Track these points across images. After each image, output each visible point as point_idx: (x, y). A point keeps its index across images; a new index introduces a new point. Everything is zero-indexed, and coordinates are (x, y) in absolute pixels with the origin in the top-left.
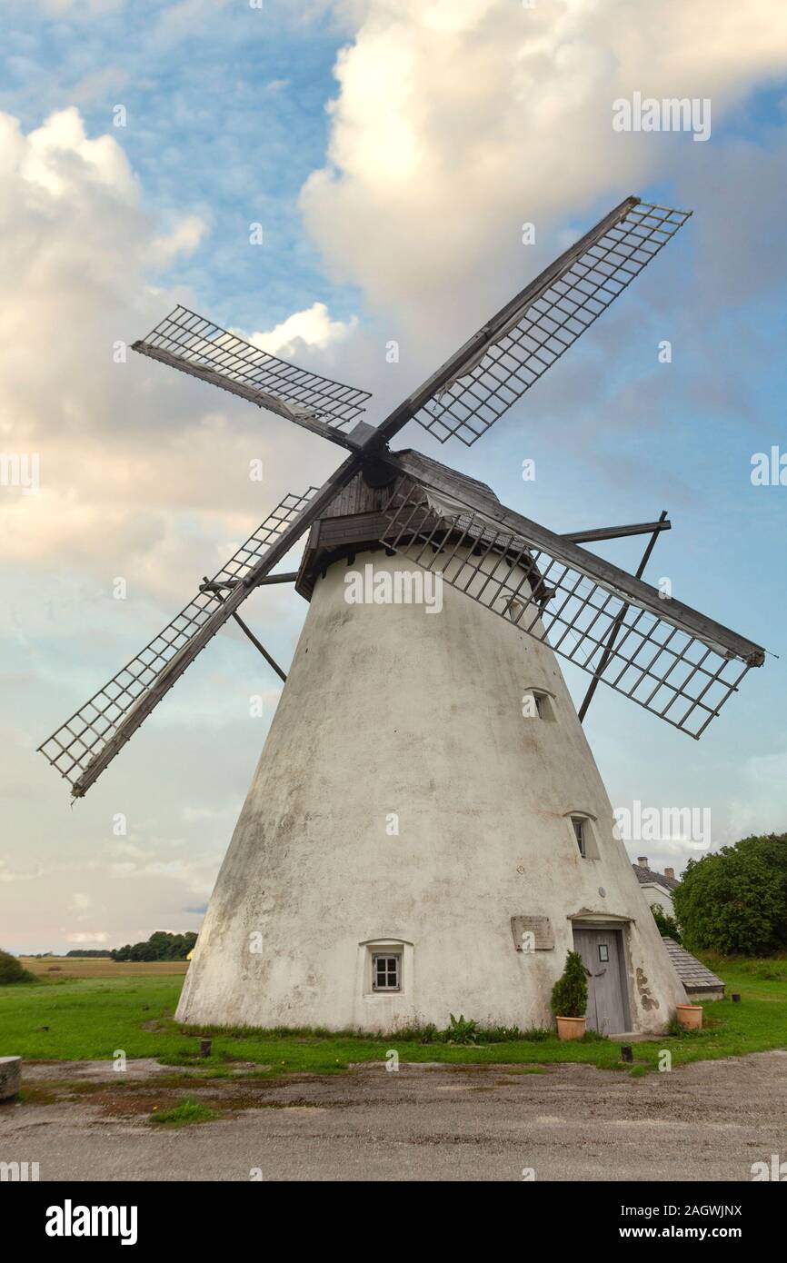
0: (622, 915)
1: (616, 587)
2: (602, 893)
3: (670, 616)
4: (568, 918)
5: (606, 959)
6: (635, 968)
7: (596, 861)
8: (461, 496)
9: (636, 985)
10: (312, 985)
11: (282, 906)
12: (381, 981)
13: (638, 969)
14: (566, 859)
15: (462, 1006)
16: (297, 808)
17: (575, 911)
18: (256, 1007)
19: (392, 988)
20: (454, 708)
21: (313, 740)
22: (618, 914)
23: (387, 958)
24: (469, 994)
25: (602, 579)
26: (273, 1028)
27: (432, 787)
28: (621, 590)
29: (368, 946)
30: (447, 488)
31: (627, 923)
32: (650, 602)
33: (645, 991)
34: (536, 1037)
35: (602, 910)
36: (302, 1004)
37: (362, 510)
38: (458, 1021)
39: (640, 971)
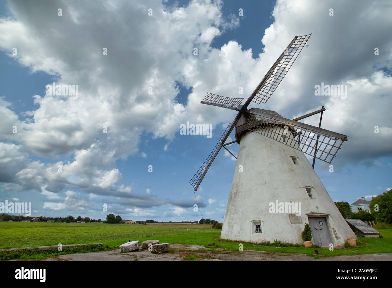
0: (325, 213)
1: (302, 128)
2: (317, 207)
3: (317, 132)
4: (306, 214)
5: (322, 225)
6: (332, 228)
7: (315, 199)
8: (263, 115)
9: (333, 233)
10: (241, 231)
11: (235, 213)
12: (257, 230)
13: (333, 228)
14: (305, 199)
15: (276, 237)
16: (237, 190)
17: (308, 212)
18: (231, 235)
19: (260, 232)
20: (270, 164)
21: (240, 175)
22: (323, 213)
23: (258, 225)
24: (278, 234)
25: (298, 126)
26: (234, 240)
27: (266, 183)
28: (304, 128)
29: (253, 222)
30: (259, 114)
31: (327, 215)
32: (312, 130)
33: (336, 234)
34: (298, 246)
35: (317, 212)
36: (240, 235)
37: (245, 123)
38: (276, 241)
39: (333, 229)
